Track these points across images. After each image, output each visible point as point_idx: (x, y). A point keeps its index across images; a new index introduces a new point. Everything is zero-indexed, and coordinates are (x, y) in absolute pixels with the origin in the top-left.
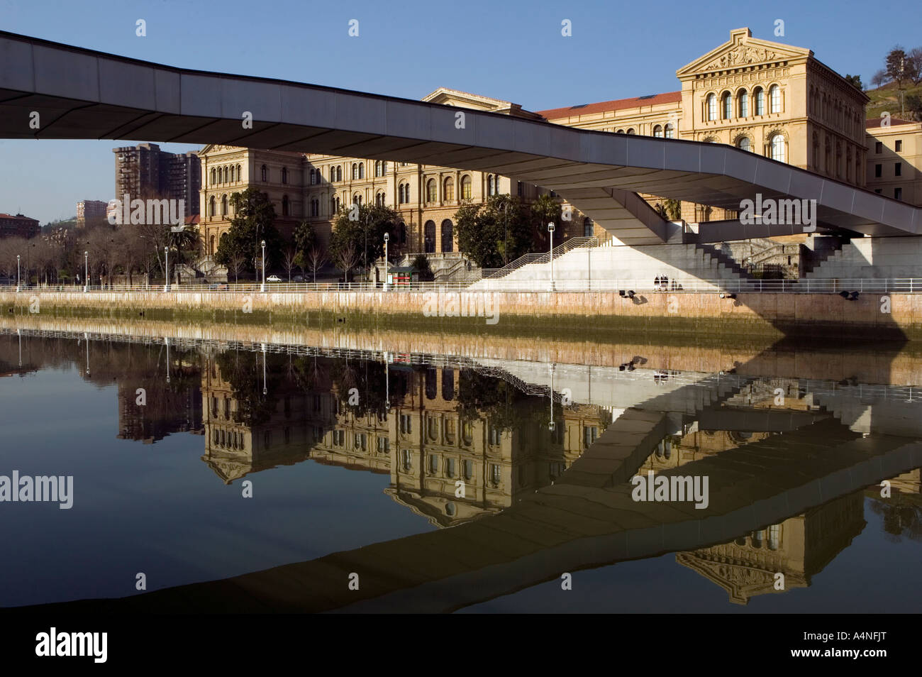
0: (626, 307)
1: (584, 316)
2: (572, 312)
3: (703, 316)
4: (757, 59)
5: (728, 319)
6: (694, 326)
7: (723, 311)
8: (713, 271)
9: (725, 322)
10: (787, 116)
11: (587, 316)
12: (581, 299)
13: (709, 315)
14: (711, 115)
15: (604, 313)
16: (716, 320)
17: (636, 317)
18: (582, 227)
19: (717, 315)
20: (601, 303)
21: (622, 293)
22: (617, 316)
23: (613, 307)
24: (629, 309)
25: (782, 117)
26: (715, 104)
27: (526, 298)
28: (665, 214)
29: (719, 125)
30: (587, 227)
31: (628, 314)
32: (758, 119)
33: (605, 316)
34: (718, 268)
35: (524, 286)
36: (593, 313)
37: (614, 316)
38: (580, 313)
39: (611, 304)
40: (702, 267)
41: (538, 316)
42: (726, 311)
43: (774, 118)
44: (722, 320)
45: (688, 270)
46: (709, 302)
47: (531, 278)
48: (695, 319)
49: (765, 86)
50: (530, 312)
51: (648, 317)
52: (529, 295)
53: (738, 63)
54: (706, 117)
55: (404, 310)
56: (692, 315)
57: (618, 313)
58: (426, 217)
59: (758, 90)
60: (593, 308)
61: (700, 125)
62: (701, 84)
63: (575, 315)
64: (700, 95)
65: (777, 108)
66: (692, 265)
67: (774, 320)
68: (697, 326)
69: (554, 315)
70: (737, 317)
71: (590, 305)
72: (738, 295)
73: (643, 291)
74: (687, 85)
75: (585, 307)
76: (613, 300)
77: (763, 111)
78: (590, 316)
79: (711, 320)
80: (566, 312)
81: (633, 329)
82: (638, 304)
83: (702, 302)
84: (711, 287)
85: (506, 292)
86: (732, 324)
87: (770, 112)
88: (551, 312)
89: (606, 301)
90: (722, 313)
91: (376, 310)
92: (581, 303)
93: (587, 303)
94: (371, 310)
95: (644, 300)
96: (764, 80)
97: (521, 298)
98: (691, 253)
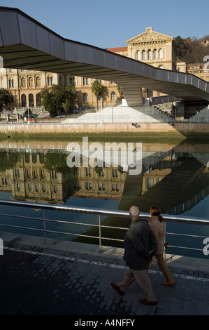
0: (133, 129)
3: (162, 131)
4: (155, 39)
6: (158, 135)
8: (160, 115)
10: (165, 60)
11: (117, 132)
12: (115, 126)
13: (164, 131)
14: (138, 58)
16: (167, 133)
17: (136, 132)
19: (167, 131)
20: (123, 127)
21: (133, 124)
23: (128, 129)
25: (163, 60)
26: (139, 53)
32: (155, 60)
33: (125, 132)
36: (120, 131)
37: (128, 132)
38: (114, 131)
40: (156, 114)
41: (97, 133)
43: (160, 60)
44: (169, 133)
45: (151, 115)
46: (165, 127)
48: (159, 133)
49: (158, 49)
50: (94, 131)
52: (93, 125)
53: (148, 40)
55: (39, 132)
56: (158, 131)
57: (130, 131)
58: (22, 93)
59: (155, 50)
62: (135, 47)
63: (112, 132)
64: (134, 51)
65: (161, 57)
66: (153, 113)
68: (160, 135)
69: (104, 132)
71: (119, 128)
73: (139, 123)
74: (129, 47)
76: (128, 126)
77: (157, 57)
79: (165, 133)
80: (109, 131)
81: (135, 137)
83: (162, 127)
85: (84, 124)
87: (159, 58)
89: (125, 127)
90: (169, 131)
91: (25, 132)
92: (115, 128)
93: (117, 128)
94: (23, 132)
95: (140, 126)
96: (157, 46)
97: (90, 126)
98: (153, 109)
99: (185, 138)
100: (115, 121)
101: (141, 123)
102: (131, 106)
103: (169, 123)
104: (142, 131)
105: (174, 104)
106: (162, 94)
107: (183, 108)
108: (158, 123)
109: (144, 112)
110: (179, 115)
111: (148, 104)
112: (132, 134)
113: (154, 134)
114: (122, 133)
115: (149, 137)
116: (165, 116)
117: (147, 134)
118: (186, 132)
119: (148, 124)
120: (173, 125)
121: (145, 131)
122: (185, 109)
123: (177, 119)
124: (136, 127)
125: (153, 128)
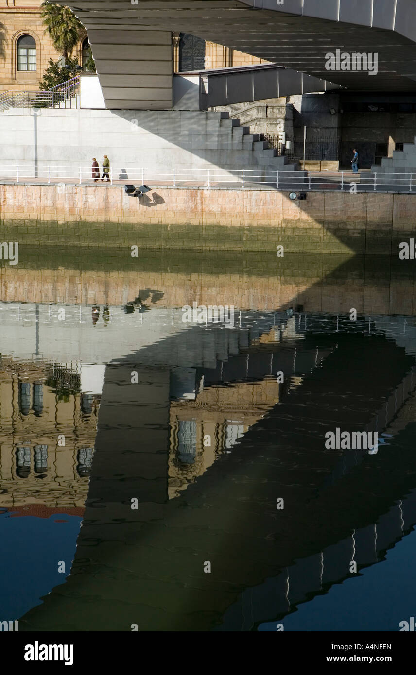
0: (129, 210)
1: (54, 223)
3: (255, 224)
5: (294, 229)
6: (240, 240)
7: (286, 217)
9: (289, 233)
11: (60, 223)
12: (49, 196)
13: (264, 222)
15: (91, 218)
16: (275, 230)
17: (145, 225)
19: (276, 222)
20: (86, 202)
21: (130, 189)
22: (113, 224)
23: (106, 208)
31: (133, 220)
33: (93, 223)
34: (253, 150)
36: (71, 219)
37: (108, 225)
38: (47, 218)
39: (102, 204)
40: (230, 148)
42: (291, 217)
44: (284, 230)
45: (206, 152)
46: (265, 203)
48: (241, 229)
51: (166, 226)
56: (237, 223)
57: (114, 218)
60: (72, 211)
67: (362, 230)
68: (245, 239)
70: (306, 226)
71: (67, 206)
72: (309, 194)
73: (159, 184)
75: (57, 208)
76: (107, 198)
78: (66, 224)
79: (267, 230)
82: (149, 205)
83: (254, 203)
86: (299, 236)
89: (95, 200)
90: (285, 221)
92: (49, 203)
93: (60, 202)
95: (158, 200)
98: (213, 125)
99: (347, 252)
100: (48, 172)
101: (168, 185)
102: (116, 107)
103: (284, 188)
104: (170, 219)
105: (297, 101)
106: (244, 60)
107: (334, 122)
108: (235, 186)
109: (174, 137)
110: (318, 154)
111: (192, 101)
112: (127, 231)
113: (220, 233)
114: (81, 228)
115: (197, 246)
116: (264, 157)
117: (192, 232)
118: (355, 227)
119: (195, 189)
120: (303, 197)
121: (182, 221)
122: (342, 128)
123: (312, 169)
124: (145, 201)
125: (215, 208)
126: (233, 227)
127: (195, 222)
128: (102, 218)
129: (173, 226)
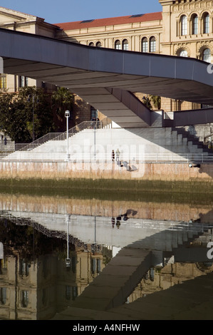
0: (120, 173)
1: (91, 179)
2: (83, 177)
3: (177, 180)
5: (195, 182)
6: (170, 187)
7: (191, 176)
8: (184, 147)
9: (192, 184)
11: (93, 180)
13: (181, 179)
14: (183, 31)
15: (106, 177)
16: (187, 183)
17: (129, 180)
18: (89, 111)
19: (186, 179)
22: (115, 180)
23: (113, 173)
24: (124, 175)
26: (186, 23)
27: (49, 166)
28: (149, 104)
29: (188, 38)
30: (93, 112)
31: (123, 178)
33: (107, 180)
34: (187, 145)
35: (47, 157)
36: (98, 178)
37: (113, 180)
38: (88, 177)
39: (111, 171)
40: (176, 145)
41: (58, 179)
42: (193, 177)
44: (190, 183)
45: (165, 146)
46: (181, 170)
47: (52, 151)
48: (171, 182)
50: (52, 177)
51: (138, 181)
52: (51, 164)
54: (180, 33)
56: (169, 179)
57: (116, 178)
60: (98, 174)
61: (175, 39)
62: (176, 8)
63: (85, 179)
64: (175, 16)
66: (169, 142)
68: (172, 187)
69: (69, 179)
71: (96, 172)
72: (201, 165)
74: (166, 9)
75: (92, 173)
78: (96, 180)
79: (182, 182)
80: (78, 177)
81: (126, 189)
83: (176, 170)
84: (182, 159)
85: (34, 161)
86: (197, 186)
88: (67, 177)
90: (191, 178)
97: (45, 166)
109: (151, 139)
113: (161, 184)
116: (193, 148)
117: (149, 184)
119: (151, 163)
125: (159, 172)
126: (167, 181)
127: (150, 179)
128: (110, 177)
129: (140, 181)
